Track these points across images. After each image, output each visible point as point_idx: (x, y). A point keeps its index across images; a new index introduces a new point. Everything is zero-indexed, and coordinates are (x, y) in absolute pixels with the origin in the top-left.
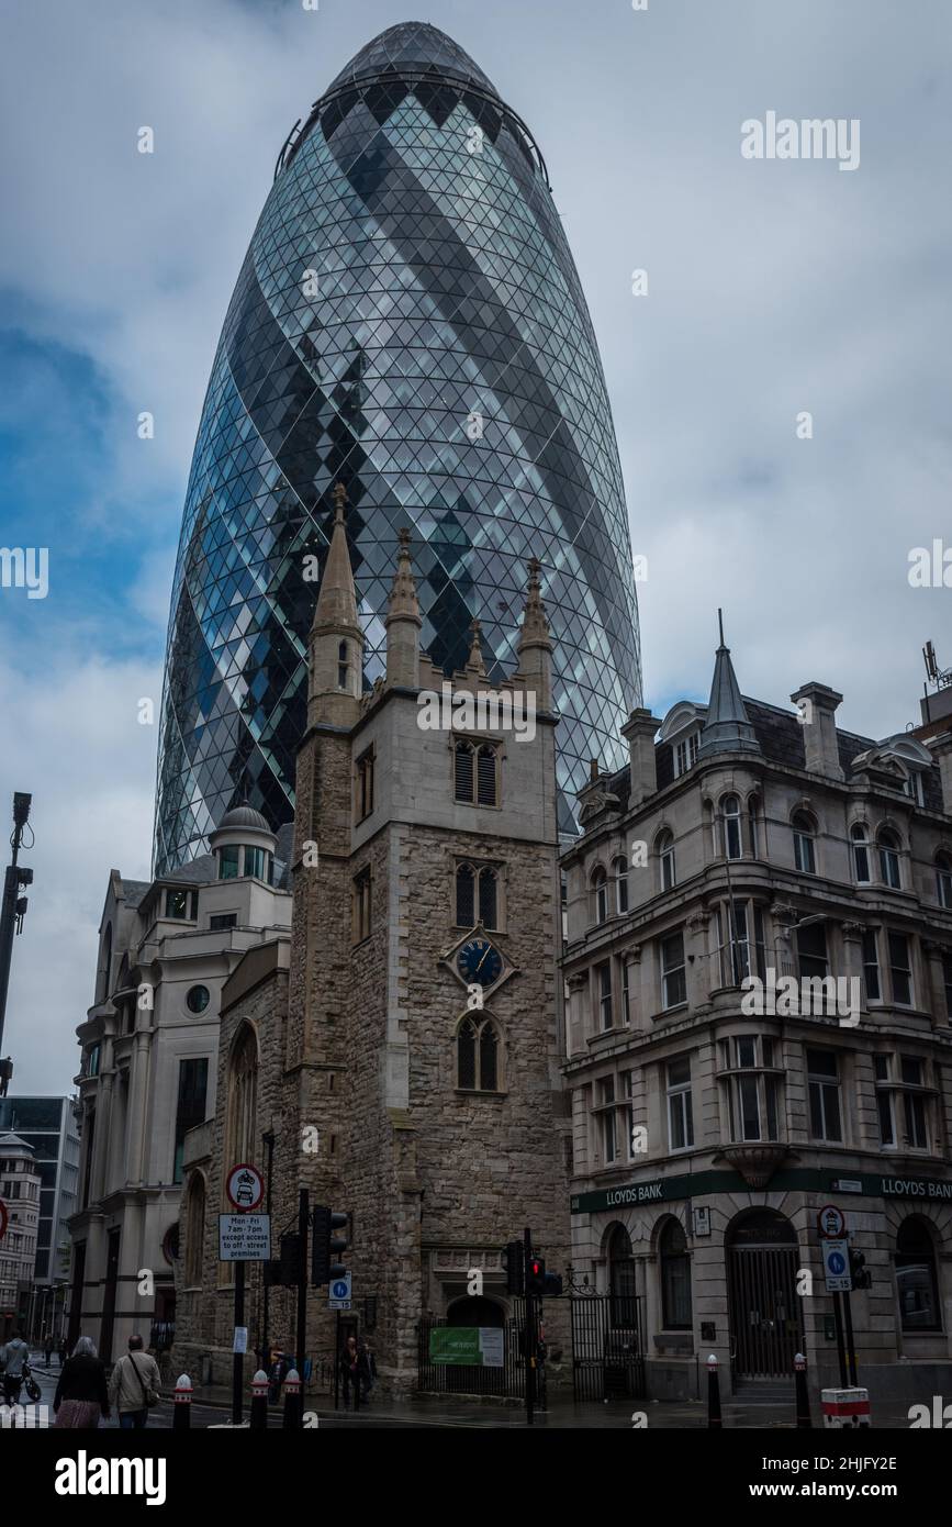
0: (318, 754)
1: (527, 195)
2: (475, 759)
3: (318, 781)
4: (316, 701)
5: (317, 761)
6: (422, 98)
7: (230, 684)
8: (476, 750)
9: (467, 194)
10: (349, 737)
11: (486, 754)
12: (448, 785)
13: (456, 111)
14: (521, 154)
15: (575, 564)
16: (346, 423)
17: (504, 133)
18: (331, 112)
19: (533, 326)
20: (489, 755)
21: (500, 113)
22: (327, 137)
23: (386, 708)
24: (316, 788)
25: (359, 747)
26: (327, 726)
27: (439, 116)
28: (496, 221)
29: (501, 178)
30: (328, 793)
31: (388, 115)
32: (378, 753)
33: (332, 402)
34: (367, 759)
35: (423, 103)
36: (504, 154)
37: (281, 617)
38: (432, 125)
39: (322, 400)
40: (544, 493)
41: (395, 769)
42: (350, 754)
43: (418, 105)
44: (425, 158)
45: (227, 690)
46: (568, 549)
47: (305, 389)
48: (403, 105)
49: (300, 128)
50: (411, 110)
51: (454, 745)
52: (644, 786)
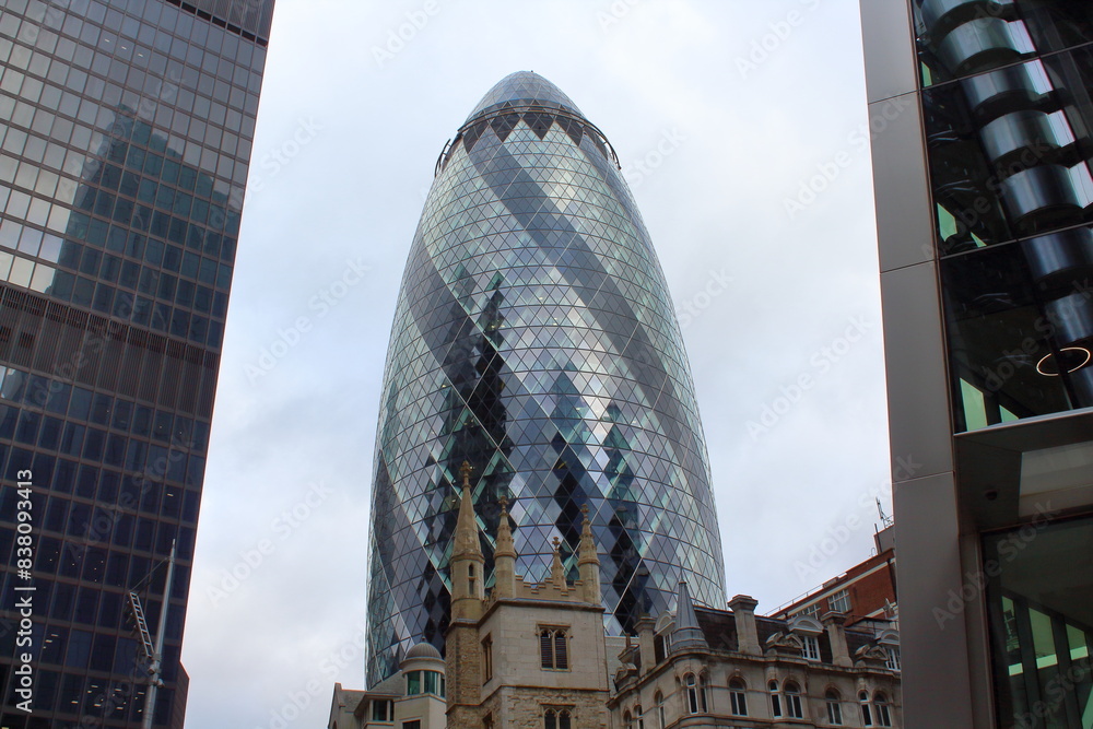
0: (458, 639)
1: (603, 176)
2: (553, 639)
3: (458, 657)
4: (456, 603)
5: (457, 644)
6: (529, 122)
7: (416, 528)
8: (554, 634)
9: (562, 181)
10: (478, 626)
11: (560, 635)
12: (537, 658)
13: (552, 128)
14: (597, 149)
15: (656, 423)
16: (489, 339)
17: (586, 137)
18: (469, 135)
19: (614, 263)
20: (562, 636)
21: (582, 126)
22: (468, 151)
23: (496, 613)
24: (458, 661)
25: (483, 633)
26: (462, 620)
27: (541, 133)
28: (583, 197)
29: (585, 169)
30: (465, 663)
31: (506, 135)
32: (494, 640)
33: (478, 326)
34: (487, 642)
35: (530, 125)
36: (586, 152)
37: (449, 478)
38: (537, 138)
39: (470, 325)
40: (630, 377)
41: (503, 652)
42: (478, 637)
43: (527, 127)
44: (532, 159)
45: (414, 532)
46: (650, 414)
47: (459, 318)
48: (517, 127)
49: (450, 143)
50: (521, 130)
51: (539, 632)
52: (648, 662)
